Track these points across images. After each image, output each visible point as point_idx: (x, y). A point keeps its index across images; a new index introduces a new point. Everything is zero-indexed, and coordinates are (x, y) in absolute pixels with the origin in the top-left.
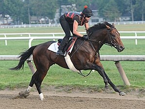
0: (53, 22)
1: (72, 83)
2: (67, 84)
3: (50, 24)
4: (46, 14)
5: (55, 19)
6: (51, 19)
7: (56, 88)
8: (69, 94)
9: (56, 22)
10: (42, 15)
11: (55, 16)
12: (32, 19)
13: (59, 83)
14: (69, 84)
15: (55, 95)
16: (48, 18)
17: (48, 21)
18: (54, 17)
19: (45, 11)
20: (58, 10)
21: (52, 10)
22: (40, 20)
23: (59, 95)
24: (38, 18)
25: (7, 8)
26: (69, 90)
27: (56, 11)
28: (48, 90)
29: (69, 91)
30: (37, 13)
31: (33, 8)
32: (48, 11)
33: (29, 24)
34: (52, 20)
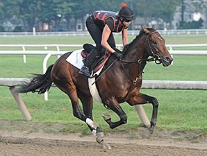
0: (170, 27)
1: (199, 127)
2: (192, 128)
3: (166, 30)
4: (159, 13)
5: (174, 23)
6: (167, 22)
7: (174, 134)
8: (194, 144)
9: (175, 27)
10: (153, 16)
11: (175, 18)
12: (136, 22)
13: (178, 127)
14: (195, 127)
15: (172, 145)
16: (162, 20)
17: (162, 25)
18: (173, 19)
19: (157, 9)
20: (179, 8)
21: (169, 8)
22: (150, 24)
23: (179, 146)
24: (145, 20)
25: (97, 4)
26: (195, 138)
27: (175, 9)
28: (160, 137)
29: (194, 140)
30: (145, 13)
31: (138, 4)
32: (163, 9)
33: (131, 30)
34: (168, 24)
